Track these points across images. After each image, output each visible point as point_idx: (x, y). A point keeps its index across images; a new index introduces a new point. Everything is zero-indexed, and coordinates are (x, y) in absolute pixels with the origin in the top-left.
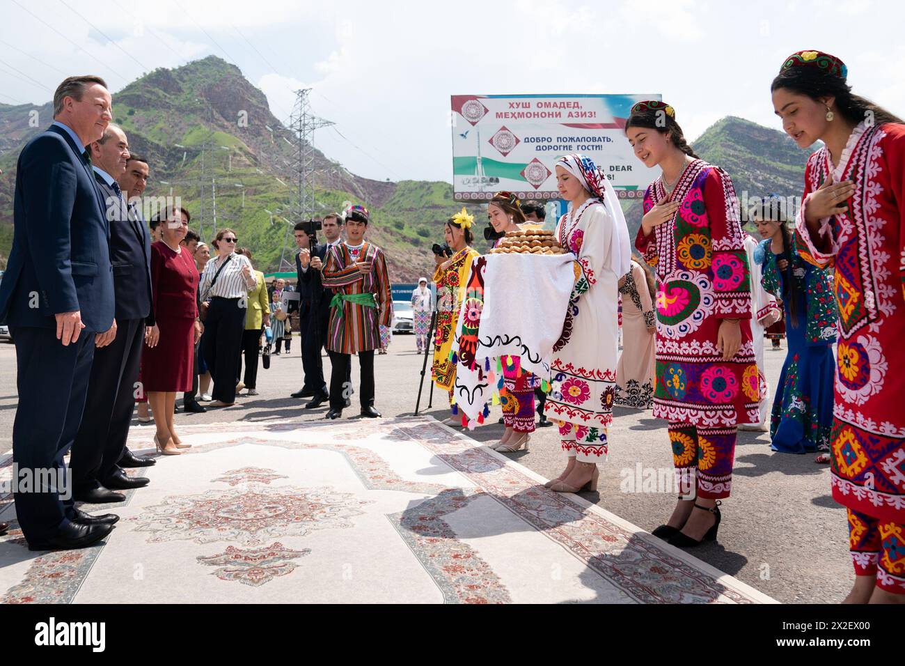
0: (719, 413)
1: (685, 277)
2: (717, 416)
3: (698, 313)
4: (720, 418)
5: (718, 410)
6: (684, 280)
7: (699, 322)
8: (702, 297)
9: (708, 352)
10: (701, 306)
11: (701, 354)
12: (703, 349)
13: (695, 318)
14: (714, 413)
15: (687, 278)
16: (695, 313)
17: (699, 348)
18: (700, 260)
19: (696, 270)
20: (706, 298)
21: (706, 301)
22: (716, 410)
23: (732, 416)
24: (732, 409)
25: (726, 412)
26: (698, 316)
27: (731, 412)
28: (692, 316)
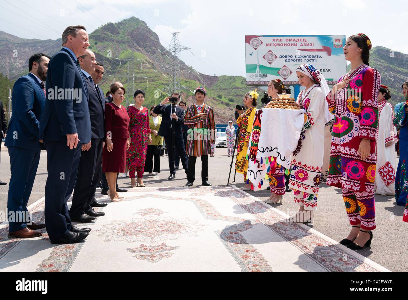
0: (352, 184)
1: (348, 115)
2: (351, 185)
3: (351, 134)
4: (352, 186)
5: (352, 182)
6: (348, 117)
7: (351, 139)
8: (354, 127)
9: (353, 154)
10: (353, 131)
11: (349, 154)
12: (351, 151)
13: (349, 136)
14: (349, 183)
15: (349, 116)
16: (349, 133)
17: (349, 151)
18: (356, 109)
19: (354, 113)
20: (356, 128)
21: (356, 129)
22: (351, 182)
23: (358, 186)
24: (359, 183)
25: (355, 184)
26: (351, 135)
27: (358, 184)
28: (348, 135)
